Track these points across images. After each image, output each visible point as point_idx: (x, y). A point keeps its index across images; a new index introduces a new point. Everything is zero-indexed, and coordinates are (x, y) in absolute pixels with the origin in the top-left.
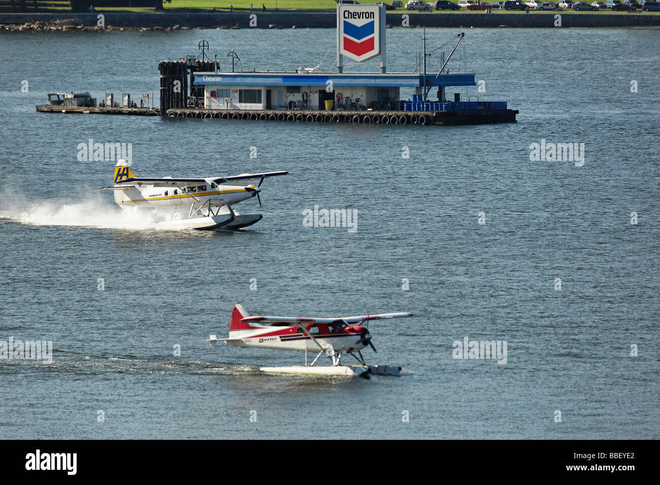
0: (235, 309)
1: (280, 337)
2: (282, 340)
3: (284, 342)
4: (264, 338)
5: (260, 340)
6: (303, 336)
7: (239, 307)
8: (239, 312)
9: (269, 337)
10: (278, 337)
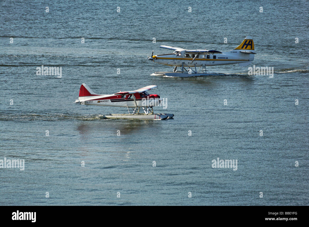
0: (82, 86)
1: (111, 100)
2: (112, 102)
3: (113, 103)
4: (101, 100)
5: (98, 101)
6: (125, 100)
7: (84, 85)
8: (84, 88)
9: (104, 100)
10: (109, 100)
